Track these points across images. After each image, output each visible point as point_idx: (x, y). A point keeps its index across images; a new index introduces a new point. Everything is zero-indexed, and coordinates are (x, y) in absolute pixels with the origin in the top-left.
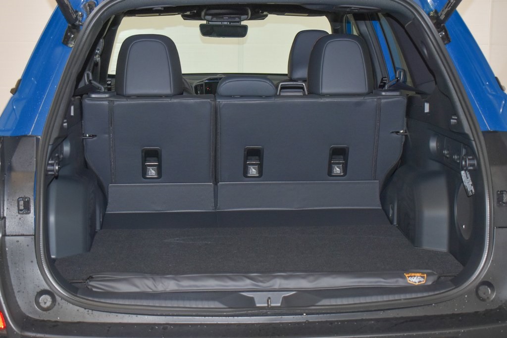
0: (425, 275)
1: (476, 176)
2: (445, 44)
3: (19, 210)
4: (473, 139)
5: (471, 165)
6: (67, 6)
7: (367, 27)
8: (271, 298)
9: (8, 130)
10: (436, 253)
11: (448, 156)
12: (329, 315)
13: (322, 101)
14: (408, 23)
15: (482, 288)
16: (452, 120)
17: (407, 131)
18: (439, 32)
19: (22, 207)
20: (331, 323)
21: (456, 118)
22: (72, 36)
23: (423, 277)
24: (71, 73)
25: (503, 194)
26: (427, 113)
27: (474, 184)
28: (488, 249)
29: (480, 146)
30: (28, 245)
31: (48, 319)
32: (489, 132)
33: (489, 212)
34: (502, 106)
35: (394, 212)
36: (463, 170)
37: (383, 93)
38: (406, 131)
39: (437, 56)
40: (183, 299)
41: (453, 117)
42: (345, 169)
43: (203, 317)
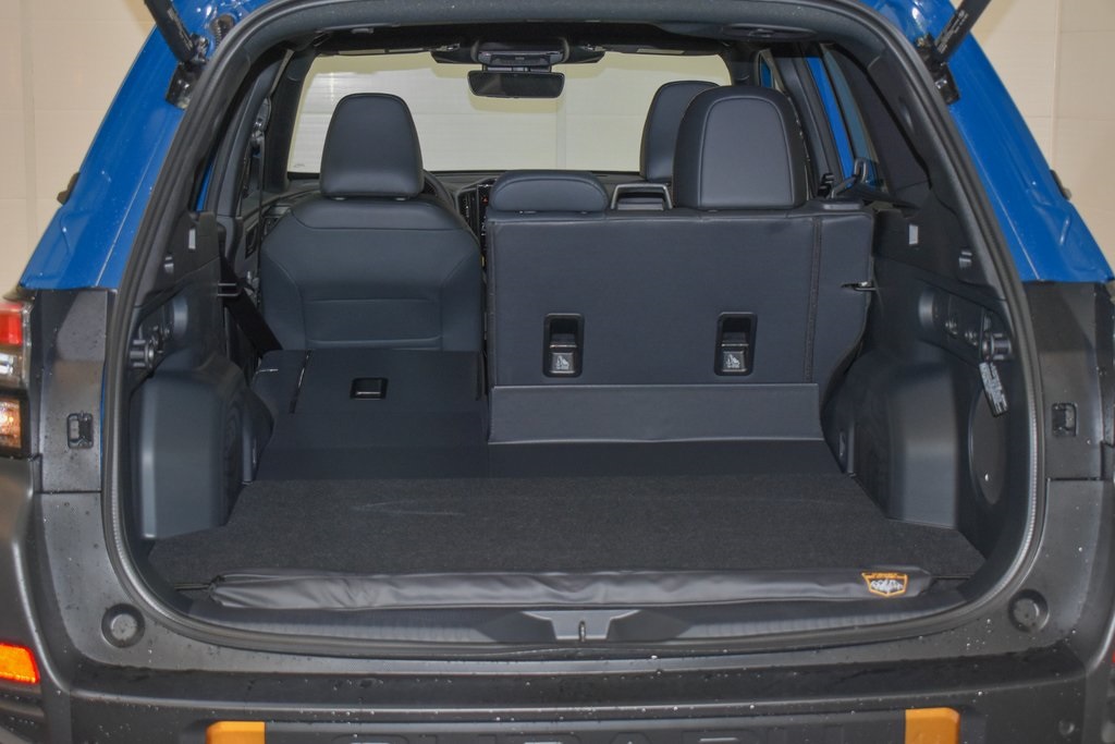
0: (905, 577)
1: (1010, 372)
2: (948, 104)
3: (70, 440)
4: (1003, 297)
5: (999, 351)
6: (174, 24)
7: (798, 75)
8: (587, 624)
9: (51, 277)
10: (930, 532)
11: (955, 333)
12: (703, 658)
13: (701, 221)
14: (872, 59)
15: (1023, 604)
16: (961, 260)
17: (876, 284)
18: (935, 79)
19: (75, 435)
20: (709, 674)
21: (970, 254)
22: (187, 86)
23: (901, 581)
24: (182, 161)
25: (1065, 410)
26: (914, 246)
27: (1007, 390)
28: (1035, 524)
29: (1018, 311)
30: (87, 513)
31: (130, 664)
32: (1036, 283)
33: (1035, 447)
34: (1065, 229)
35: (847, 448)
36: (983, 361)
37: (827, 207)
38: (872, 282)
39: (931, 127)
40: (405, 624)
41: (964, 253)
42: (749, 361)
43: (445, 662)
